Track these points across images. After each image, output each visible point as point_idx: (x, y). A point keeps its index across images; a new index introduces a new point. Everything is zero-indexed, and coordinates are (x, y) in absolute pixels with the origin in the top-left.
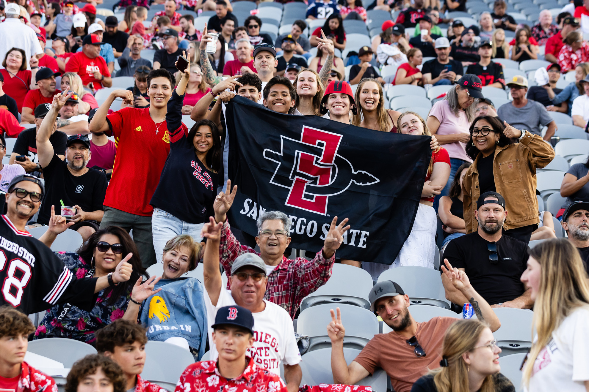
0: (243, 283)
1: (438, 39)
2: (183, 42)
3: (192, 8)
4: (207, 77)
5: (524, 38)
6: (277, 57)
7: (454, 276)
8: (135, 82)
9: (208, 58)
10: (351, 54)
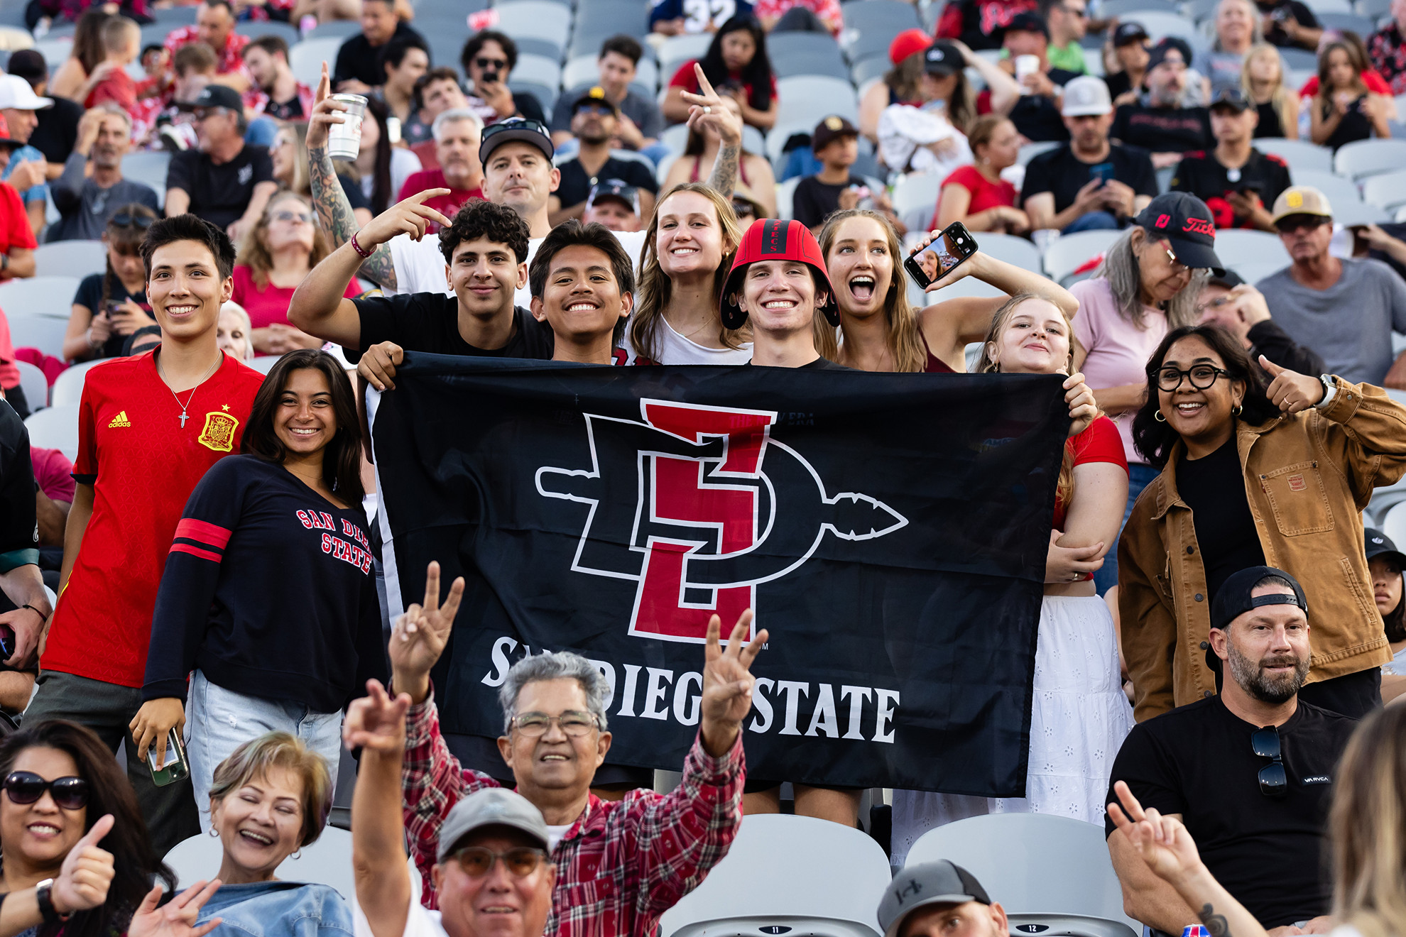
0: (478, 883)
1: (1074, 85)
2: (259, 124)
3: (281, 15)
4: (335, 234)
5: (1344, 72)
6: (556, 160)
7: (1146, 832)
8: (108, 257)
9: (334, 176)
10: (795, 143)
